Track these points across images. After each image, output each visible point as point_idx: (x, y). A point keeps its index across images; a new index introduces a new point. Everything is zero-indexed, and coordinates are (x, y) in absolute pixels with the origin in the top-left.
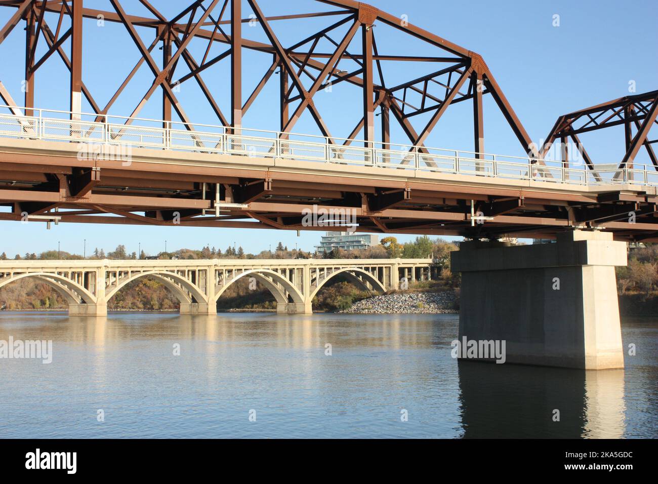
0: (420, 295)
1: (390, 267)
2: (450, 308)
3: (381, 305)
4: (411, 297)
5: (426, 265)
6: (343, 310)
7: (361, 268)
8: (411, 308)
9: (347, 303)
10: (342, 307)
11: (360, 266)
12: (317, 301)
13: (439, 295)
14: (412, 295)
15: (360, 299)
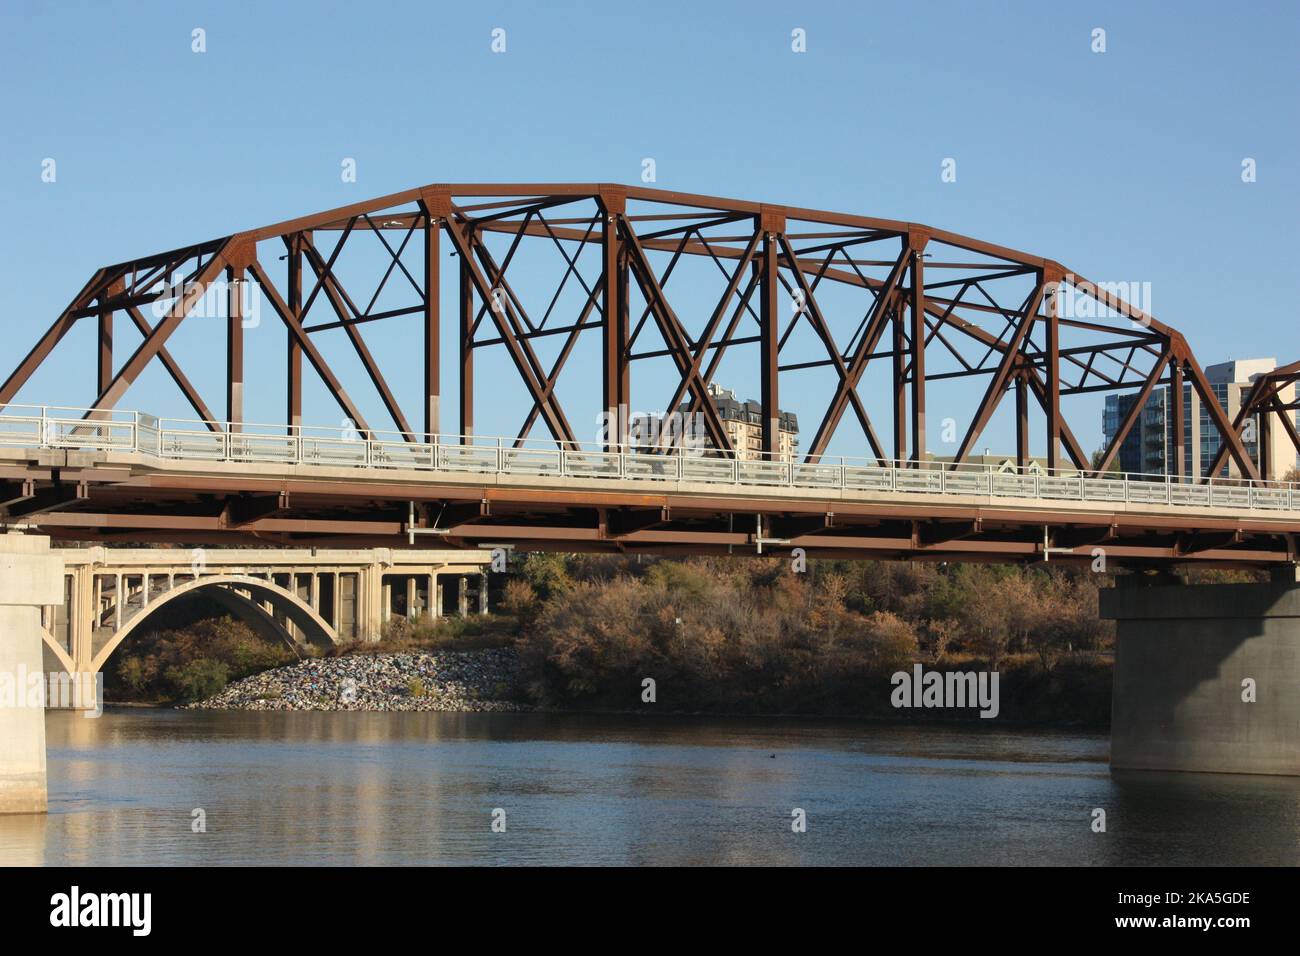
0: (423, 657)
1: (356, 575)
2: (502, 698)
3: (308, 686)
4: (396, 664)
5: (475, 570)
6: (200, 701)
7: (263, 576)
8: (390, 696)
9: (210, 679)
10: (195, 690)
11: (260, 570)
12: (139, 674)
13: (477, 659)
14: (401, 656)
15: (257, 670)
